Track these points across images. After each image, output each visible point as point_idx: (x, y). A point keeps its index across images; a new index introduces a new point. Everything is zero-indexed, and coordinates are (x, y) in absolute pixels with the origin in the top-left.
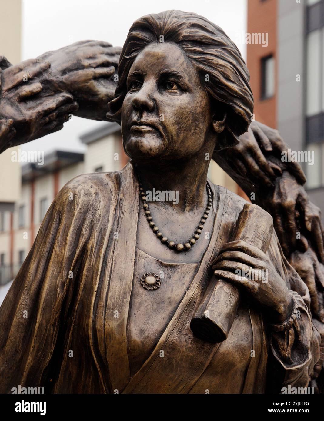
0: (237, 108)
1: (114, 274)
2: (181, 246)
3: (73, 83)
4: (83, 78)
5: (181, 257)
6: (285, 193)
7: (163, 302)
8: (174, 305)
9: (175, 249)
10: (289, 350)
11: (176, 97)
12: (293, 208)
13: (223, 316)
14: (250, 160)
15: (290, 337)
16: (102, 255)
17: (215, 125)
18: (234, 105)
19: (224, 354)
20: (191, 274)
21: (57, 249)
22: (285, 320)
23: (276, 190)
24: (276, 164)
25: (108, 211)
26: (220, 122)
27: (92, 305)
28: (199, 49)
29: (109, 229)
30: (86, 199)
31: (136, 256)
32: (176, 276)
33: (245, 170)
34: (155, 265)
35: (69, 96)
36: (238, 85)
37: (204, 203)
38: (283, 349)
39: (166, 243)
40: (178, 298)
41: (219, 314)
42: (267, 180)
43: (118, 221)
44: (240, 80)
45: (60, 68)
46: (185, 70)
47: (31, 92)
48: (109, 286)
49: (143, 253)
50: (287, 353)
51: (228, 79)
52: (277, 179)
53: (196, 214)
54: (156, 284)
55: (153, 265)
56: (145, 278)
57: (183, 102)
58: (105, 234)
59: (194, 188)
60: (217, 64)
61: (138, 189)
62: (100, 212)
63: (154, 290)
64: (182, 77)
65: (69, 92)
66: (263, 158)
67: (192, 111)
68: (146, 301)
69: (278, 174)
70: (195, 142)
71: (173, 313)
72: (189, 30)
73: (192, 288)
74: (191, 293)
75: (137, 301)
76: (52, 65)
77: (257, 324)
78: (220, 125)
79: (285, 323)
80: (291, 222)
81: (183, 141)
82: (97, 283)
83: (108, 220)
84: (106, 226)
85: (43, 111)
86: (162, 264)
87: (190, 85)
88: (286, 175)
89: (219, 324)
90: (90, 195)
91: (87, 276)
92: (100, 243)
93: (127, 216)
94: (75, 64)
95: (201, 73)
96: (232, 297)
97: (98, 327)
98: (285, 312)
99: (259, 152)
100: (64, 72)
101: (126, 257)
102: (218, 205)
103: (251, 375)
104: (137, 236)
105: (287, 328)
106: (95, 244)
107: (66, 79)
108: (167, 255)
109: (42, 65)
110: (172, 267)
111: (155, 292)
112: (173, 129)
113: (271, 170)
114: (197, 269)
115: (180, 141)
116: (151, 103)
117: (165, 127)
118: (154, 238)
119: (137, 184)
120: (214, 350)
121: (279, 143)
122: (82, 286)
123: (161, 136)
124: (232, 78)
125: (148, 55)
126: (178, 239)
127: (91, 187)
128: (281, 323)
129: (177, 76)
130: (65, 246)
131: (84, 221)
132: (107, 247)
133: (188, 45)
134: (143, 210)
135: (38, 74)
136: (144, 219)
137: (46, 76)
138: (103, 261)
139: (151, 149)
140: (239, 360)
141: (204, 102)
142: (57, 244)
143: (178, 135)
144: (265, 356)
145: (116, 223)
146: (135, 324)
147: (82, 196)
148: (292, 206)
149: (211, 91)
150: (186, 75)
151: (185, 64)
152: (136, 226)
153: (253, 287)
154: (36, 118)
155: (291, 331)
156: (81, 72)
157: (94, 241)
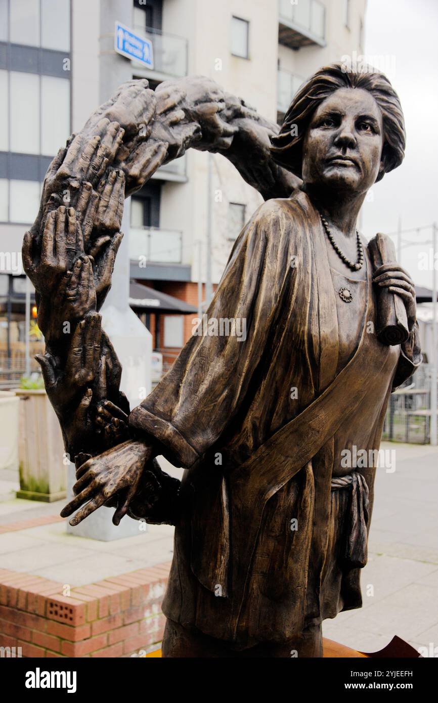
2: (358, 266)
5: (356, 276)
7: (356, 312)
8: (362, 315)
9: (352, 268)
11: (370, 137)
20: (365, 289)
25: (305, 233)
26: (382, 163)
27: (308, 315)
34: (345, 281)
35: (199, 126)
39: (346, 263)
40: (363, 310)
45: (193, 99)
46: (378, 115)
47: (177, 118)
48: (319, 298)
49: (334, 270)
56: (342, 292)
58: (308, 253)
62: (300, 234)
64: (375, 120)
65: (198, 121)
68: (346, 312)
71: (362, 321)
73: (369, 301)
78: (382, 166)
82: (310, 296)
83: (307, 242)
84: (306, 246)
86: (348, 281)
87: (378, 128)
91: (298, 290)
93: (317, 238)
94: (204, 97)
95: (385, 118)
97: (314, 334)
101: (325, 274)
104: (328, 256)
108: (348, 273)
110: (354, 283)
111: (350, 304)
114: (366, 285)
117: (363, 163)
118: (338, 259)
122: (294, 298)
123: (359, 171)
130: (276, 263)
132: (312, 264)
133: (378, 94)
135: (179, 103)
136: (328, 241)
137: (184, 105)
138: (312, 277)
145: (312, 244)
146: (343, 330)
151: (377, 109)
152: (326, 248)
157: (301, 259)
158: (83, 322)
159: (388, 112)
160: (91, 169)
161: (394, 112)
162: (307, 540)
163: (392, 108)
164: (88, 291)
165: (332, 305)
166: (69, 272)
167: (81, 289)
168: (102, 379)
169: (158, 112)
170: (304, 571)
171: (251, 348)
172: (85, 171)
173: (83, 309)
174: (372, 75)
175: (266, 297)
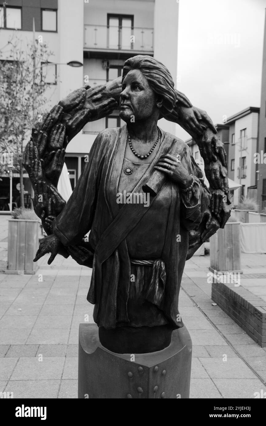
0: (166, 96)
1: (114, 168)
2: (142, 157)
3: (115, 93)
4: (118, 92)
5: (143, 161)
6: (207, 137)
7: (133, 179)
8: (138, 181)
9: (140, 158)
10: (189, 200)
11: (138, 92)
12: (210, 143)
13: (155, 185)
14: (192, 123)
15: (190, 195)
16: (110, 161)
17: (158, 105)
18: (164, 95)
19: (158, 201)
20: (146, 168)
21: (94, 159)
22: (187, 188)
23: (204, 136)
24: (204, 125)
25: (114, 143)
26: (159, 103)
27: (105, 181)
28: (148, 71)
29: (113, 150)
30: (106, 138)
31: (124, 161)
32: (139, 169)
33: (190, 128)
34: (131, 165)
35: (113, 99)
36: (165, 86)
37: (156, 139)
38: (187, 200)
39: (136, 155)
40: (139, 178)
41: (153, 184)
42: (200, 132)
43: (118, 147)
44: (166, 84)
45: (109, 88)
46: (142, 81)
47: (97, 98)
48: (112, 173)
49: (126, 159)
50: (188, 201)
51: (161, 83)
52: (204, 131)
53: (152, 144)
54: (130, 172)
55: (130, 164)
56: (126, 170)
57: (141, 94)
58: (112, 152)
59: (150, 133)
60: (156, 77)
61: (127, 134)
62: (111, 143)
63: (129, 174)
64: (140, 84)
65: (113, 97)
66: (197, 122)
67: (145, 98)
68: (126, 179)
69: (205, 129)
70: (147, 112)
71: (137, 184)
72: (144, 63)
73: (146, 174)
74: (145, 176)
75: (122, 179)
76: (106, 87)
77: (175, 189)
78: (160, 104)
79: (187, 189)
80: (209, 149)
81: (141, 112)
82: (107, 172)
83: (114, 146)
84: (112, 149)
85: (102, 105)
86: (134, 164)
87: (144, 87)
88: (208, 129)
89: (153, 188)
90: (108, 136)
91: (104, 169)
92: (110, 156)
93: (121, 145)
94: (115, 86)
95: (149, 81)
96: (160, 177)
97: (107, 190)
98: (187, 184)
99: (196, 120)
100: (111, 89)
101: (119, 161)
102: (163, 140)
103: (172, 210)
104: (125, 153)
105: (188, 191)
106: (108, 156)
107: (112, 92)
108: (137, 160)
109: (102, 87)
110: (138, 165)
111: (130, 175)
112: (136, 106)
113: (201, 127)
114: (149, 166)
115: (140, 112)
116: (127, 96)
117: (133, 106)
118: (132, 153)
119: (127, 131)
120: (153, 199)
121: (205, 116)
122: (102, 173)
123: (132, 110)
124: (162, 83)
125: (129, 75)
126: (142, 154)
127: (109, 133)
128: (186, 189)
129: (139, 83)
130: (97, 157)
131: (104, 147)
132: (112, 157)
133: (144, 70)
134: (128, 142)
135: (100, 91)
136: (128, 146)
137: (104, 91)
138: (110, 163)
139: (127, 115)
140: (165, 204)
141: (151, 94)
142: (94, 157)
143: (139, 109)
144: (179, 203)
145: (117, 147)
146: (120, 188)
147: (104, 137)
148: (210, 142)
149: (154, 90)
150: (142, 83)
151: (142, 78)
152: (125, 149)
153: (170, 173)
154: (99, 108)
155: (190, 192)
156: (118, 89)
157: (108, 155)
158: (36, 185)
159: (150, 78)
160: (44, 125)
161: (154, 77)
162: (115, 285)
163: (152, 75)
164: (38, 173)
165: (118, 176)
166: (29, 166)
167: (34, 172)
168: (49, 208)
169: (87, 97)
170: (114, 299)
171: (86, 196)
172: (41, 126)
173: (36, 180)
174: (141, 61)
175: (92, 173)
